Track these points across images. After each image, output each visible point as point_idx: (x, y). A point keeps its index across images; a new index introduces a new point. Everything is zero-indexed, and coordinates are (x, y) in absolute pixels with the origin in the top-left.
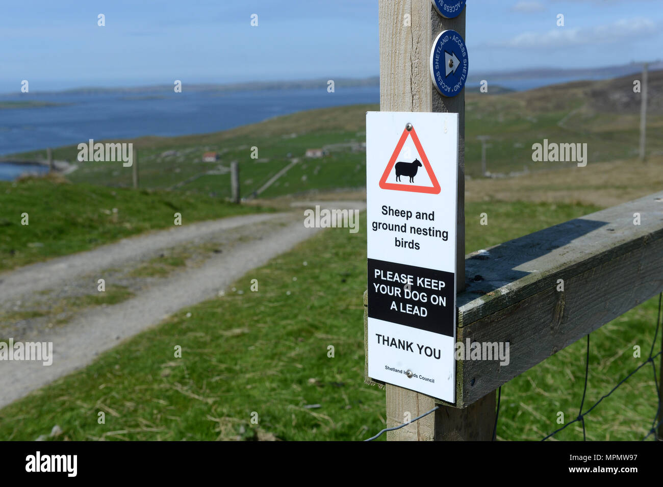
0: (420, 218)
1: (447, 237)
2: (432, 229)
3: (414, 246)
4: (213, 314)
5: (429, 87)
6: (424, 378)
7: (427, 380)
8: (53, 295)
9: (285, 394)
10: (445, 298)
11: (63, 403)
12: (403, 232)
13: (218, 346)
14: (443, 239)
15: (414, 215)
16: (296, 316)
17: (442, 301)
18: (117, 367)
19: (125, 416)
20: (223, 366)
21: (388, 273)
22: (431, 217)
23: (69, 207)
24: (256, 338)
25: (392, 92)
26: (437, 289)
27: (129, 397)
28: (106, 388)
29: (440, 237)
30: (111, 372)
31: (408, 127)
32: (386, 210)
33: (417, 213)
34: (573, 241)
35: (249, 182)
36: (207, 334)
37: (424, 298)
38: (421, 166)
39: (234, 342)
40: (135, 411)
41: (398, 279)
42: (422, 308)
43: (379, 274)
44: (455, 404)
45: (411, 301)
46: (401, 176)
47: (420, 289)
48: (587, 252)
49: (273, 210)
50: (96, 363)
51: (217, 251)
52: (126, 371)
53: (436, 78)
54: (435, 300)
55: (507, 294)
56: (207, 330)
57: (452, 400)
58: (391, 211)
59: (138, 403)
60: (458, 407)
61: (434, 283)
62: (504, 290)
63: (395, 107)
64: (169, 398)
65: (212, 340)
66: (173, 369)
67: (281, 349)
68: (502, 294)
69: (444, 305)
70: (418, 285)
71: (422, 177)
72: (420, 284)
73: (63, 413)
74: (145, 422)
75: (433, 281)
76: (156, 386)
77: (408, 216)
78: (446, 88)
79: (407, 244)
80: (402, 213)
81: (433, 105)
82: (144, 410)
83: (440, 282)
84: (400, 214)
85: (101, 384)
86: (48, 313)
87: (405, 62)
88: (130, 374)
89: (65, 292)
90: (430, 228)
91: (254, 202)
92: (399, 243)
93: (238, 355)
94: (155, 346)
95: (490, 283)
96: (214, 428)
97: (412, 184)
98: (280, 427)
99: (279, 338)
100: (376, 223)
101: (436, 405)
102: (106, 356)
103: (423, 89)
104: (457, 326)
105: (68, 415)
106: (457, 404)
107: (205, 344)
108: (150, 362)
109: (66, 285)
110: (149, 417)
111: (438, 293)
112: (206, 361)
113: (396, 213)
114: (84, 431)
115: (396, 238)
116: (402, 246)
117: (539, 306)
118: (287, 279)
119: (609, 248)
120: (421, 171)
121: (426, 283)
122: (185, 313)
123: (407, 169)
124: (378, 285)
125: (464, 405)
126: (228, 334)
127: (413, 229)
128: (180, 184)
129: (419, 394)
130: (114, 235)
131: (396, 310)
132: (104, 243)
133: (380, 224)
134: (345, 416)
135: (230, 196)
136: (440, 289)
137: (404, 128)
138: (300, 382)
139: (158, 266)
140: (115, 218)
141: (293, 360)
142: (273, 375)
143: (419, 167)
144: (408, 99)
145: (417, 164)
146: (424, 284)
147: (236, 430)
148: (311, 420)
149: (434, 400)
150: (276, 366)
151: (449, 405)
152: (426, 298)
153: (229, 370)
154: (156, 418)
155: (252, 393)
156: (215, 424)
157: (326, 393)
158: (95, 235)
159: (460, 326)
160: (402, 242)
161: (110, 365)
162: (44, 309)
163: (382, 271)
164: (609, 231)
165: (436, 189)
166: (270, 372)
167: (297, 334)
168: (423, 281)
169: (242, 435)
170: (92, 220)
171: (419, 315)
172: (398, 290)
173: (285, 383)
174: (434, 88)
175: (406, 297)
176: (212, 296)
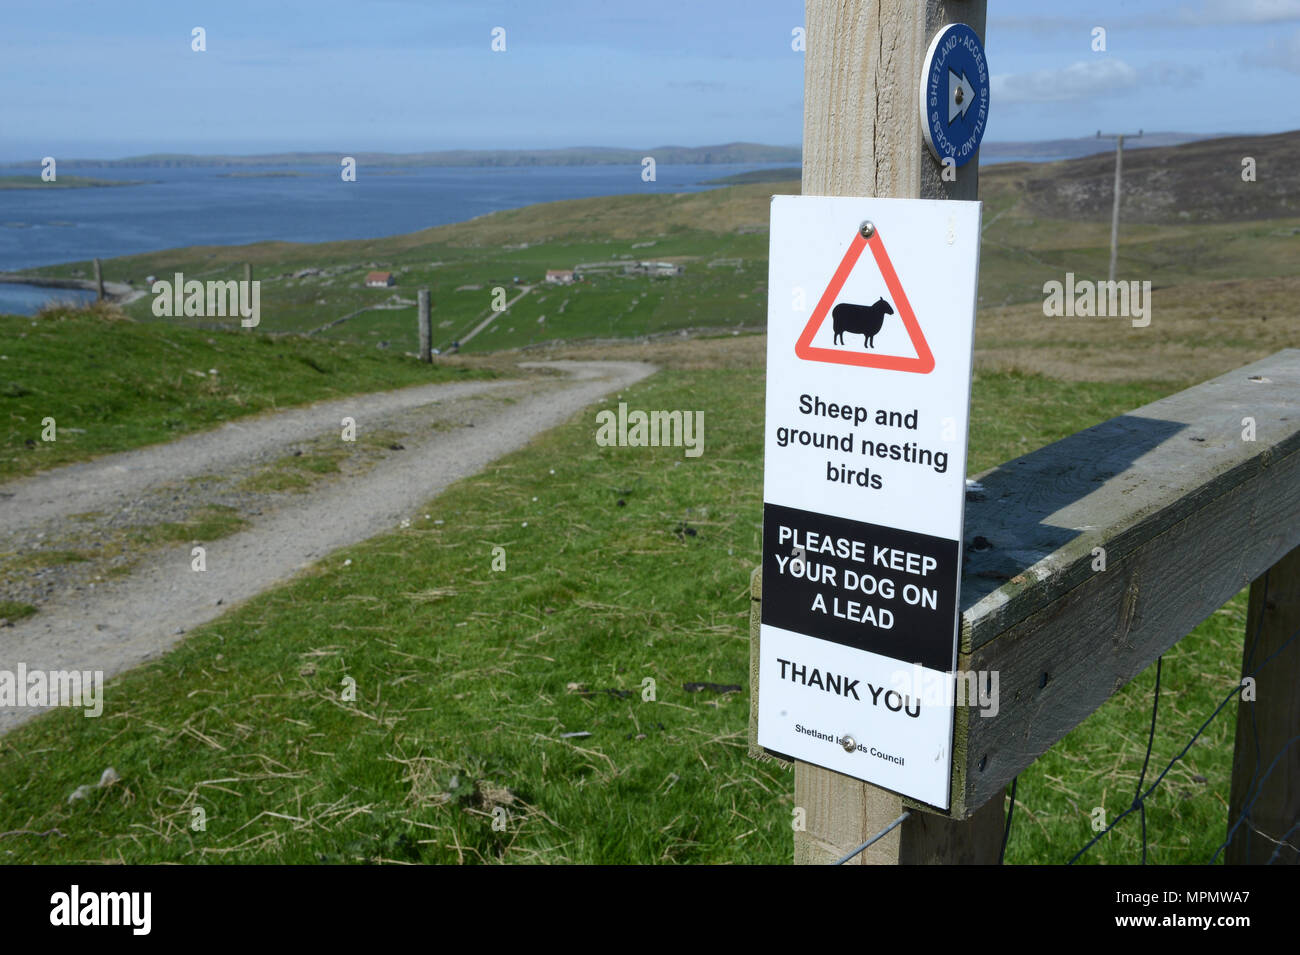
0: (885, 423)
1: (945, 464)
2: (911, 446)
3: (870, 482)
4: (392, 561)
5: (915, 145)
6: (880, 755)
7: (888, 758)
8: (104, 521)
9: (526, 711)
10: (935, 592)
11: (122, 724)
12: (846, 450)
13: (402, 620)
14: (937, 470)
15: (872, 416)
16: (539, 567)
17: (929, 599)
18: (219, 657)
19: (235, 748)
20: (411, 658)
21: (809, 534)
22: (912, 420)
23: (132, 364)
24: (469, 607)
25: (831, 154)
26: (918, 572)
27: (241, 713)
28: (200, 696)
29: (929, 463)
30: (209, 668)
31: (866, 228)
32: (809, 404)
33: (878, 412)
34: (1136, 463)
35: (445, 324)
36: (381, 597)
37: (888, 590)
38: (891, 312)
39: (429, 612)
40: (253, 740)
41: (831, 548)
42: (882, 611)
43: (788, 536)
44: (948, 812)
45: (857, 595)
46: (846, 334)
47: (880, 572)
48: (1172, 485)
49: (490, 375)
50: (181, 648)
51: (394, 447)
52: (235, 666)
53: (931, 124)
54: (911, 594)
55: (1048, 579)
56: (381, 589)
57: (942, 804)
58: (820, 407)
59: (258, 727)
60: (953, 816)
61: (913, 559)
62: (1041, 571)
63: (836, 185)
64: (314, 717)
65: (391, 610)
66: (322, 662)
67: (513, 626)
68: (1040, 579)
69: (934, 606)
70: (876, 563)
71: (892, 337)
72: (879, 560)
73: (121, 742)
74: (270, 761)
75: (909, 555)
76: (290, 695)
77: (857, 418)
78: (947, 147)
79: (854, 477)
80: (845, 412)
81: (923, 183)
82: (270, 739)
83: (926, 559)
84: (840, 413)
85: (190, 689)
86: (95, 555)
87: (862, 91)
88: (243, 670)
89: (126, 517)
90: (907, 445)
91: (457, 359)
92: (833, 474)
93: (438, 638)
94: (288, 618)
95: (1008, 554)
96: (399, 777)
97: (869, 351)
98: (519, 775)
99: (510, 607)
100: (786, 431)
101: (905, 809)
102: (199, 635)
103: (900, 149)
104: (959, 651)
105: (130, 747)
106: (953, 810)
107: (377, 617)
108: (279, 649)
109: (126, 505)
110: (279, 751)
111: (920, 582)
112: (380, 648)
113: (832, 410)
114: (161, 776)
115: (829, 463)
116: (843, 481)
117: (1097, 599)
118: (521, 499)
119: (1210, 479)
120: (892, 323)
121: (893, 559)
122: (342, 559)
123: (862, 320)
124: (787, 559)
125: (967, 813)
126: (419, 597)
127: (868, 446)
128: (326, 327)
129: (867, 786)
130: (211, 416)
131: (825, 611)
132: (194, 429)
133: (793, 432)
134: (635, 752)
135: (415, 349)
136: (924, 573)
137: (855, 231)
138: (551, 688)
139: (291, 472)
140: (214, 385)
141: (539, 647)
142: (502, 674)
143: (886, 315)
144: (867, 170)
145: (882, 308)
146: (889, 562)
147: (439, 781)
148: (575, 762)
149: (900, 799)
150: (505, 659)
151: (933, 812)
152: (892, 591)
153: (423, 665)
154: (293, 754)
155: (464, 707)
156: (401, 769)
157: (599, 710)
158: (177, 414)
159: (965, 650)
160: (843, 471)
161: (207, 653)
162: (86, 548)
163: (796, 531)
164: (1196, 443)
165: (924, 363)
166: (496, 670)
167: (542, 600)
168: (887, 556)
169: (452, 791)
170: (172, 388)
171: (875, 624)
172: (829, 572)
173: (524, 690)
174: (925, 147)
175: (847, 586)
176: (388, 527)
